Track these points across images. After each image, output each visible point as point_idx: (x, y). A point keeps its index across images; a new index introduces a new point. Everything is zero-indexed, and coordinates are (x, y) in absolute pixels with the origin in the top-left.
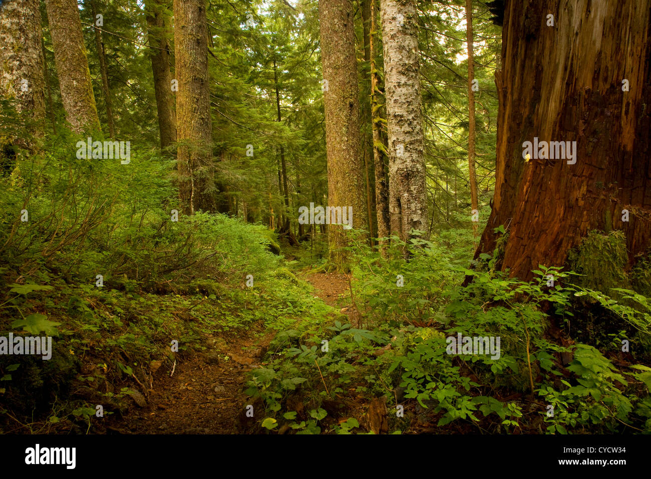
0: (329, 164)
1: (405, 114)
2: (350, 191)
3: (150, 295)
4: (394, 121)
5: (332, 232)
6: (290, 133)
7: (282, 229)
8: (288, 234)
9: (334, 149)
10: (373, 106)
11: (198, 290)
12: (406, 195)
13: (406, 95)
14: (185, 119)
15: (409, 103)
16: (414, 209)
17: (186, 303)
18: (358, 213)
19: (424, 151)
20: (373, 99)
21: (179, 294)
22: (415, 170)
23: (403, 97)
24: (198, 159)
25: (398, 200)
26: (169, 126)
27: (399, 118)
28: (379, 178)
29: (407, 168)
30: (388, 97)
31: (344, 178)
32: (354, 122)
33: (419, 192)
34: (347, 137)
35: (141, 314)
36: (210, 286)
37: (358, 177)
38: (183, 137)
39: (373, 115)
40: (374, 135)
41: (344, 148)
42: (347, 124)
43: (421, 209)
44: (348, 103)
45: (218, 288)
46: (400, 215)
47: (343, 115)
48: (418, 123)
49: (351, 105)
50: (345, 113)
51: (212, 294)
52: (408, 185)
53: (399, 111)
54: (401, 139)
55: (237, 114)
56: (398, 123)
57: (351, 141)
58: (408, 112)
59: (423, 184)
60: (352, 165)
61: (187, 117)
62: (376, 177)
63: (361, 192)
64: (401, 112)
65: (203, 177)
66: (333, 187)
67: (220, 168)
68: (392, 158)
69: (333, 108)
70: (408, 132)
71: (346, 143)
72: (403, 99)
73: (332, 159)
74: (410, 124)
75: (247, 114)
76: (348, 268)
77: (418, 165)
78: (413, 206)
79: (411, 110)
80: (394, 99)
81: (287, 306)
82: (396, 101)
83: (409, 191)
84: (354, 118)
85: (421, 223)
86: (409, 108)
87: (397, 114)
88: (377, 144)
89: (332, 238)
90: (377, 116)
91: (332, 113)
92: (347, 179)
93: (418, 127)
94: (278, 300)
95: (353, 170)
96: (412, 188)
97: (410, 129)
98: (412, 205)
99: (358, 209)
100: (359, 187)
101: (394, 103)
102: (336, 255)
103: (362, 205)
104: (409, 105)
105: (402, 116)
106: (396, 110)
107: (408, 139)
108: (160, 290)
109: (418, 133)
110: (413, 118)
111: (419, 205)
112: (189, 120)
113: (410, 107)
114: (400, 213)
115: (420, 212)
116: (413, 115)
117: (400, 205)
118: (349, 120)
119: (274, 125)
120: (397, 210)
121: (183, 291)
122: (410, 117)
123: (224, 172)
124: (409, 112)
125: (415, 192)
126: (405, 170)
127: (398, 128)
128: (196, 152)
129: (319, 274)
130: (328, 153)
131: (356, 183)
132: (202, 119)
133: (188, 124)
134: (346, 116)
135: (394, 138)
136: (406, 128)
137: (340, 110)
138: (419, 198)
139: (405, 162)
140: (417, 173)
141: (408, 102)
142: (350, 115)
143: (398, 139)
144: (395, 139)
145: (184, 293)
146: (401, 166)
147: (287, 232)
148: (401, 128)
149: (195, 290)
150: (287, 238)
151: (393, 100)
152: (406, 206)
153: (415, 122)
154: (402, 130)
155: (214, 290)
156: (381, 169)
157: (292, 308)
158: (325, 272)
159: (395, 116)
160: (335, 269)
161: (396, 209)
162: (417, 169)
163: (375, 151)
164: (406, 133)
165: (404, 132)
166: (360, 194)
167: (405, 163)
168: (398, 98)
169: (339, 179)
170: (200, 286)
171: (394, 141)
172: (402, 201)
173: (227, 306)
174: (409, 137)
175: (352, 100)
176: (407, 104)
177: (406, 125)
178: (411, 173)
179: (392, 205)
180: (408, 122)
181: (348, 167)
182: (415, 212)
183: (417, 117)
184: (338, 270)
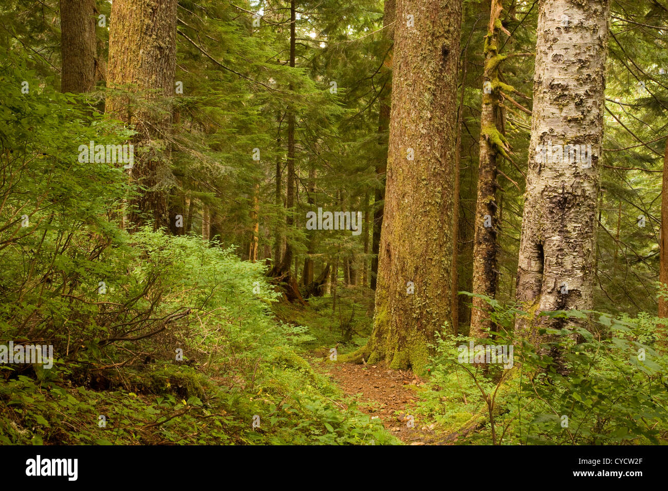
0: (390, 160)
1: (572, 84)
2: (426, 214)
3: (82, 389)
4: (548, 96)
5: (383, 287)
6: (317, 91)
7: (275, 269)
8: (285, 280)
9: (403, 131)
10: (488, 57)
11: (169, 385)
12: (556, 238)
13: (580, 48)
14: (126, 44)
15: (583, 64)
16: (569, 267)
17: (150, 410)
18: (436, 257)
19: (600, 158)
20: (489, 43)
21: (133, 391)
22: (579, 192)
23: (572, 52)
24: (145, 123)
25: (540, 247)
26: (82, 50)
27: (559, 92)
28: (484, 195)
29: (563, 188)
30: (543, 49)
31: (416, 189)
32: (447, 85)
33: (583, 235)
34: (431, 112)
35: (72, 429)
36: (191, 380)
37: (444, 189)
38: (119, 79)
39: (485, 74)
40: (484, 113)
41: (424, 131)
42: (433, 87)
43: (583, 269)
44: (439, 47)
45: (204, 384)
46: (539, 275)
47: (428, 68)
48: (595, 103)
49: (445, 52)
50: (433, 65)
51: (194, 395)
52: (563, 219)
53: (560, 78)
54: (559, 130)
55: (219, 43)
56: (555, 100)
57: (437, 120)
58: (578, 80)
59: (592, 220)
60: (434, 166)
61: (130, 42)
62: (479, 193)
63: (446, 218)
64: (564, 80)
65: (156, 159)
66: (394, 203)
67: (187, 146)
68: (535, 165)
69: (410, 53)
70: (575, 120)
71: (427, 123)
72: (571, 56)
73: (397, 149)
74: (579, 105)
75: (239, 46)
76: (408, 361)
77: (586, 184)
78: (568, 262)
79: (584, 76)
80: (555, 52)
81: (326, 431)
82: (556, 58)
83: (563, 231)
84: (448, 78)
85: (580, 295)
86: (581, 74)
87: (556, 82)
88: (488, 130)
89: (382, 298)
90: (494, 77)
91: (407, 64)
92: (423, 191)
93: (595, 111)
94: (307, 417)
95: (435, 175)
96: (570, 227)
97: (578, 115)
98: (567, 258)
99: (438, 249)
100: (444, 208)
101: (554, 61)
102: (387, 331)
103: (445, 243)
104: (582, 67)
105: (565, 88)
106: (556, 75)
107: (572, 133)
108: (98, 380)
109: (593, 122)
110: (587, 94)
111: (580, 260)
112: (134, 47)
113: (584, 71)
114: (541, 271)
115: (581, 274)
116: (587, 88)
117: (541, 257)
118: (440, 79)
119: (287, 73)
120: (535, 266)
121: (140, 386)
122: (581, 92)
123: (194, 153)
124: (581, 82)
125: (574, 234)
126: (561, 191)
127: (554, 109)
128: (143, 110)
129: (351, 365)
130: (391, 137)
131: (438, 200)
132: (160, 48)
133: (131, 55)
134: (433, 72)
135: (544, 128)
136: (571, 111)
137: (424, 59)
138: (581, 247)
139: (561, 175)
140: (582, 199)
141: (580, 61)
142: (441, 71)
143: (552, 130)
144: (546, 130)
145: (143, 390)
146: (551, 183)
147: (284, 275)
148: (561, 109)
149: (163, 385)
150: (283, 286)
151: (551, 55)
152: (554, 260)
153: (590, 102)
154: (563, 114)
155: (197, 389)
156: (490, 178)
157: (334, 435)
158: (362, 363)
159: (552, 87)
160: (383, 358)
161: (533, 263)
162: (584, 191)
163: (483, 143)
164: (570, 121)
165: (565, 118)
166: (443, 222)
167: (562, 178)
168: (562, 52)
169: (409, 189)
170: (173, 380)
171: (544, 133)
172: (546, 248)
173: (222, 423)
174: (574, 130)
175: (447, 42)
176: (578, 66)
177: (572, 106)
178: (570, 197)
179: (527, 254)
180: (577, 100)
181: (428, 169)
182: (570, 273)
183: (595, 91)
184: (387, 360)
